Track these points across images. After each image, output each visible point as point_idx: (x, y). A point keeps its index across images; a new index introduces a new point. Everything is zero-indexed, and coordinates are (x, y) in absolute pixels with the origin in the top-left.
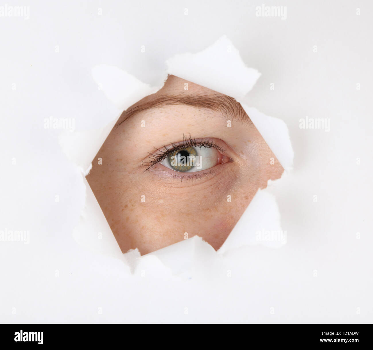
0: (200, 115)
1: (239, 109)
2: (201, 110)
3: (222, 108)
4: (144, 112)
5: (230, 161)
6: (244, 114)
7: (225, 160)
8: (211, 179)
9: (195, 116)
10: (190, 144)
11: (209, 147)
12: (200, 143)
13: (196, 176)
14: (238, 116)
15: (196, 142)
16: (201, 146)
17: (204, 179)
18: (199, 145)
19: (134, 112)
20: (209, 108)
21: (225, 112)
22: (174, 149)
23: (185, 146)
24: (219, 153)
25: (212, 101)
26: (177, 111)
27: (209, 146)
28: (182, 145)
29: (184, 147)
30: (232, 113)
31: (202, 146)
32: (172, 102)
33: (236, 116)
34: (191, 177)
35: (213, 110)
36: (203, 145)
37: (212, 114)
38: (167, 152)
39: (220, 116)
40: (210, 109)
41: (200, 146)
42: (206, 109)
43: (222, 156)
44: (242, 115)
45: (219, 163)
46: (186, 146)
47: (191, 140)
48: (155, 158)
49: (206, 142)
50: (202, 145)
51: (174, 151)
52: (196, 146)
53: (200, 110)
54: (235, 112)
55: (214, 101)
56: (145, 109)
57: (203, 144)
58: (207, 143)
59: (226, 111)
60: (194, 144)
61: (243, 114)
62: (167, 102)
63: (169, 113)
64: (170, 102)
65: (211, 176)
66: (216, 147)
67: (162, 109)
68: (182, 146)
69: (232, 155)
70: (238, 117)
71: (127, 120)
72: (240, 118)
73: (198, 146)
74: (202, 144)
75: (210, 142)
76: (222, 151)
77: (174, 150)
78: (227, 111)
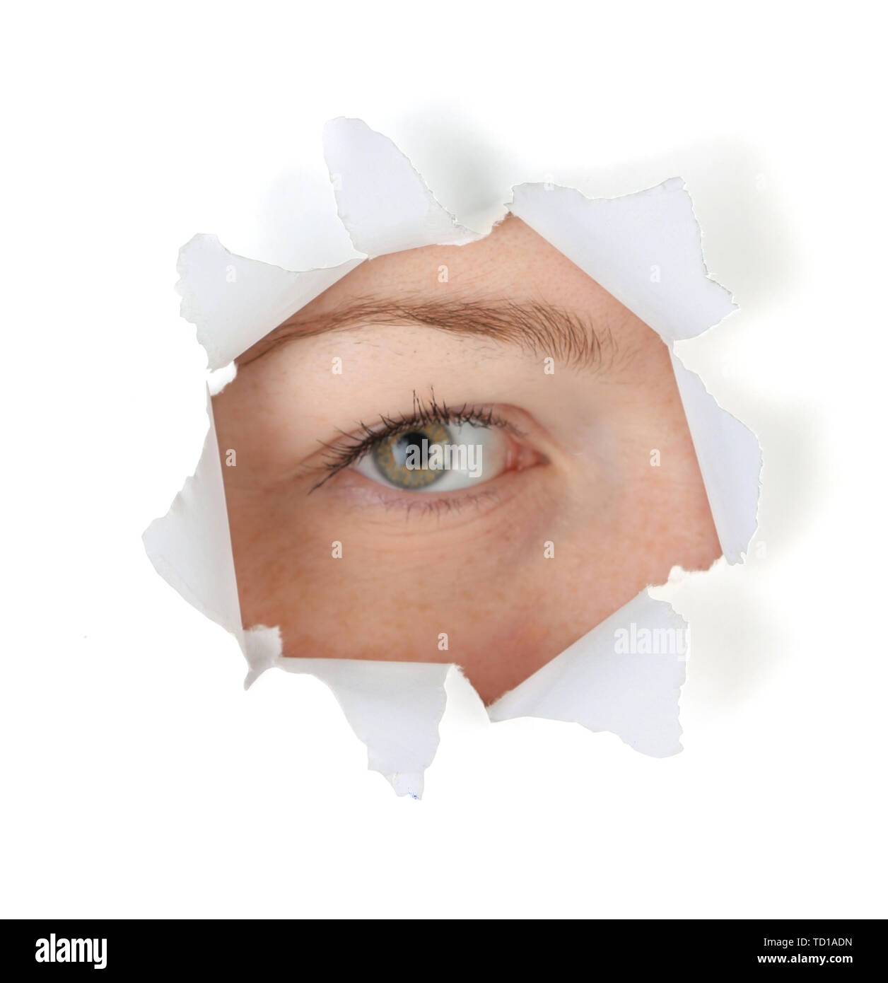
0: (464, 351)
1: (568, 338)
2: (467, 341)
3: (523, 334)
4: (311, 340)
5: (542, 461)
6: (581, 350)
7: (528, 459)
8: (487, 514)
9: (448, 354)
10: (433, 418)
11: (483, 426)
12: (458, 415)
13: (447, 502)
14: (565, 354)
15: (448, 412)
16: (462, 422)
17: (468, 511)
18: (457, 420)
19: (284, 337)
20: (487, 334)
21: (531, 345)
22: (389, 430)
23: (418, 422)
24: (511, 439)
25: (496, 316)
26: (400, 342)
27: (483, 421)
28: (411, 420)
29: (415, 424)
30: (549, 347)
31: (465, 422)
32: (387, 317)
33: (560, 356)
34: (434, 507)
35: (497, 341)
36: (468, 420)
37: (494, 350)
38: (368, 439)
39: (517, 356)
40: (489, 339)
41: (459, 422)
42: (480, 336)
43: (519, 449)
44: (575, 351)
45: (511, 469)
46: (421, 423)
47: (435, 407)
48: (337, 456)
49: (476, 412)
50: (464, 419)
51: (388, 435)
52: (447, 423)
53: (462, 341)
54: (557, 346)
55: (502, 317)
56: (316, 332)
57: (468, 416)
58: (477, 416)
59: (532, 342)
60: (443, 416)
61: (579, 350)
62: (374, 317)
63: (378, 346)
64: (382, 316)
65: (488, 504)
66: (502, 425)
67: (361, 335)
68: (411, 423)
69: (547, 447)
70: (566, 358)
71: (266, 356)
72: (571, 359)
73: (454, 422)
74: (465, 416)
75: (486, 411)
76: (519, 434)
77: (390, 432)
78: (535, 343)
